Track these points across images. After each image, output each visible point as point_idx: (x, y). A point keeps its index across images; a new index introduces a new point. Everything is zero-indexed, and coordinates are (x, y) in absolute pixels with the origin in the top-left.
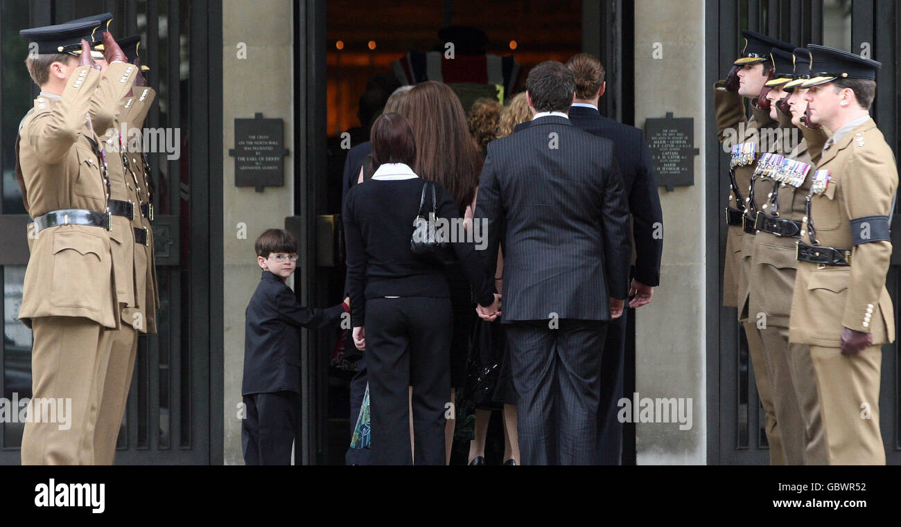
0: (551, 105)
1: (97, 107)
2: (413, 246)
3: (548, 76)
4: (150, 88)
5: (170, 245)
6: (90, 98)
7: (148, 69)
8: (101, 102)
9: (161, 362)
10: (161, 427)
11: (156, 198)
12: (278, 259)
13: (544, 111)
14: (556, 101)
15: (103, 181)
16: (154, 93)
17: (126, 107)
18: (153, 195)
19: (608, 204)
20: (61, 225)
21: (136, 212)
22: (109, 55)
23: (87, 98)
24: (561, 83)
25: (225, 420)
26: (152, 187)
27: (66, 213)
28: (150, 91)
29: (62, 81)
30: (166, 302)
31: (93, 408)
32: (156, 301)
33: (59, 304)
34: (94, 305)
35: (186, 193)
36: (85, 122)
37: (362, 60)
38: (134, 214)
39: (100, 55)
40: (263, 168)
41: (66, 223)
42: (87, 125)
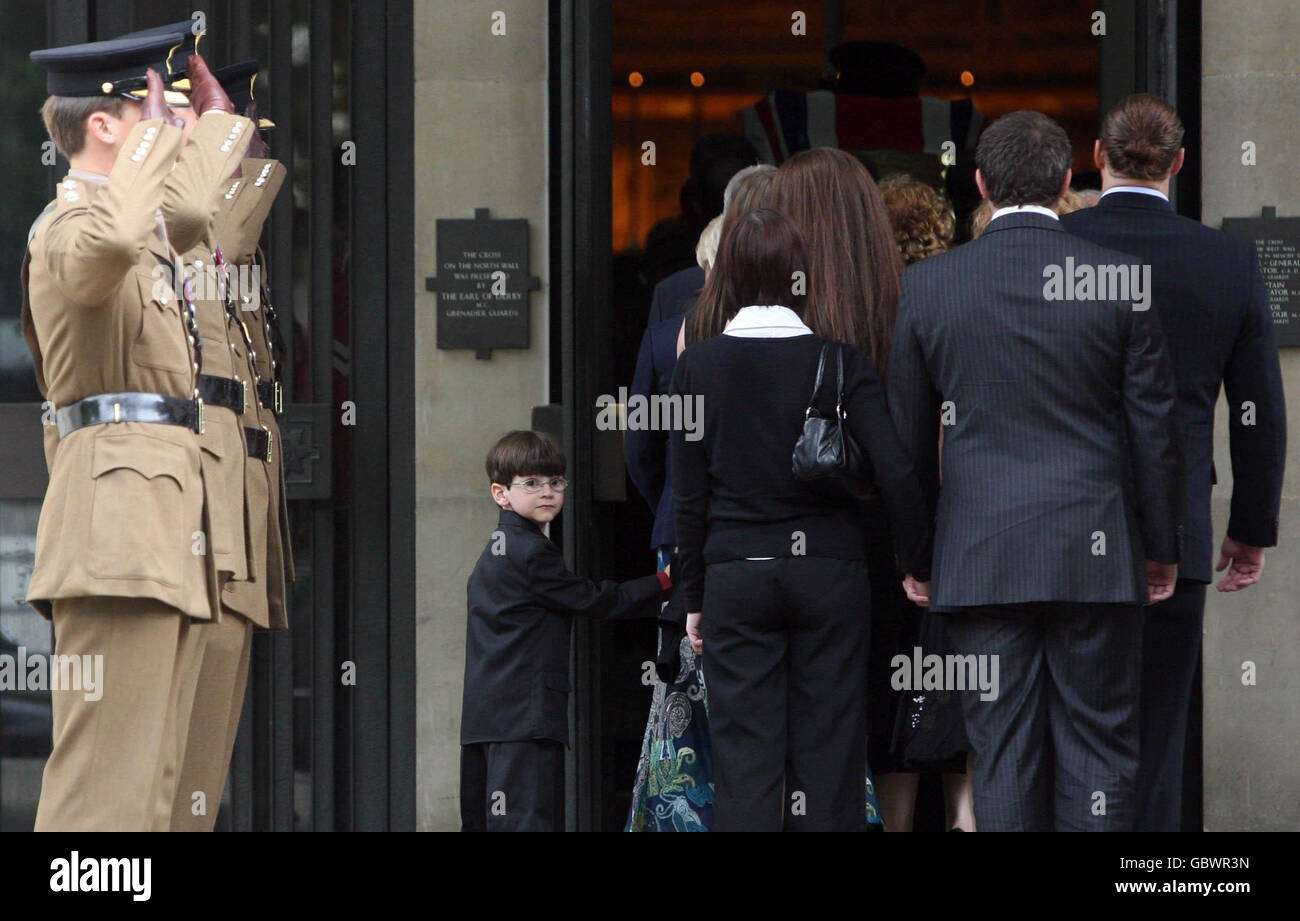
0: (1019, 193)
1: (176, 197)
2: (796, 464)
3: (1011, 138)
4: (276, 161)
5: (314, 460)
6: (162, 182)
7: (273, 125)
8: (185, 188)
9: (296, 685)
10: (296, 808)
11: (288, 370)
12: (530, 488)
13: (1009, 205)
14: (1027, 183)
15: (187, 339)
16: (283, 171)
17: (228, 197)
18: (283, 364)
19: (1134, 379)
20: (107, 423)
21: (249, 400)
22: (200, 100)
23: (157, 180)
24: (1036, 151)
25: (418, 796)
26: (279, 350)
27: (117, 401)
28: (277, 166)
29: (110, 149)
30: (308, 569)
31: (168, 773)
32: (287, 568)
33: (104, 573)
34: (172, 576)
35: (345, 361)
36: (153, 226)
37: (679, 108)
38: (245, 404)
39: (183, 99)
40: (490, 314)
41: (117, 418)
42: (157, 232)
